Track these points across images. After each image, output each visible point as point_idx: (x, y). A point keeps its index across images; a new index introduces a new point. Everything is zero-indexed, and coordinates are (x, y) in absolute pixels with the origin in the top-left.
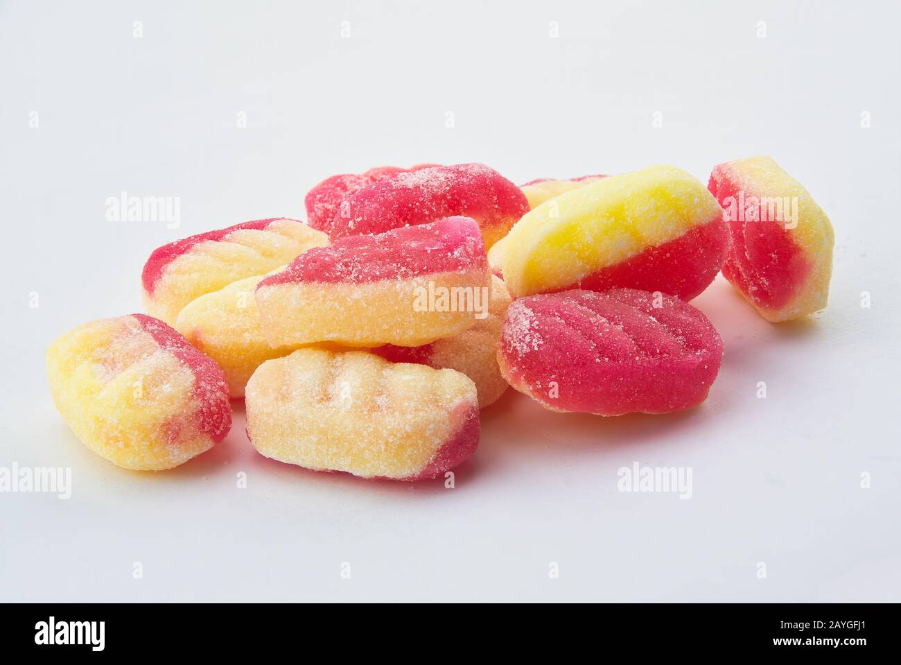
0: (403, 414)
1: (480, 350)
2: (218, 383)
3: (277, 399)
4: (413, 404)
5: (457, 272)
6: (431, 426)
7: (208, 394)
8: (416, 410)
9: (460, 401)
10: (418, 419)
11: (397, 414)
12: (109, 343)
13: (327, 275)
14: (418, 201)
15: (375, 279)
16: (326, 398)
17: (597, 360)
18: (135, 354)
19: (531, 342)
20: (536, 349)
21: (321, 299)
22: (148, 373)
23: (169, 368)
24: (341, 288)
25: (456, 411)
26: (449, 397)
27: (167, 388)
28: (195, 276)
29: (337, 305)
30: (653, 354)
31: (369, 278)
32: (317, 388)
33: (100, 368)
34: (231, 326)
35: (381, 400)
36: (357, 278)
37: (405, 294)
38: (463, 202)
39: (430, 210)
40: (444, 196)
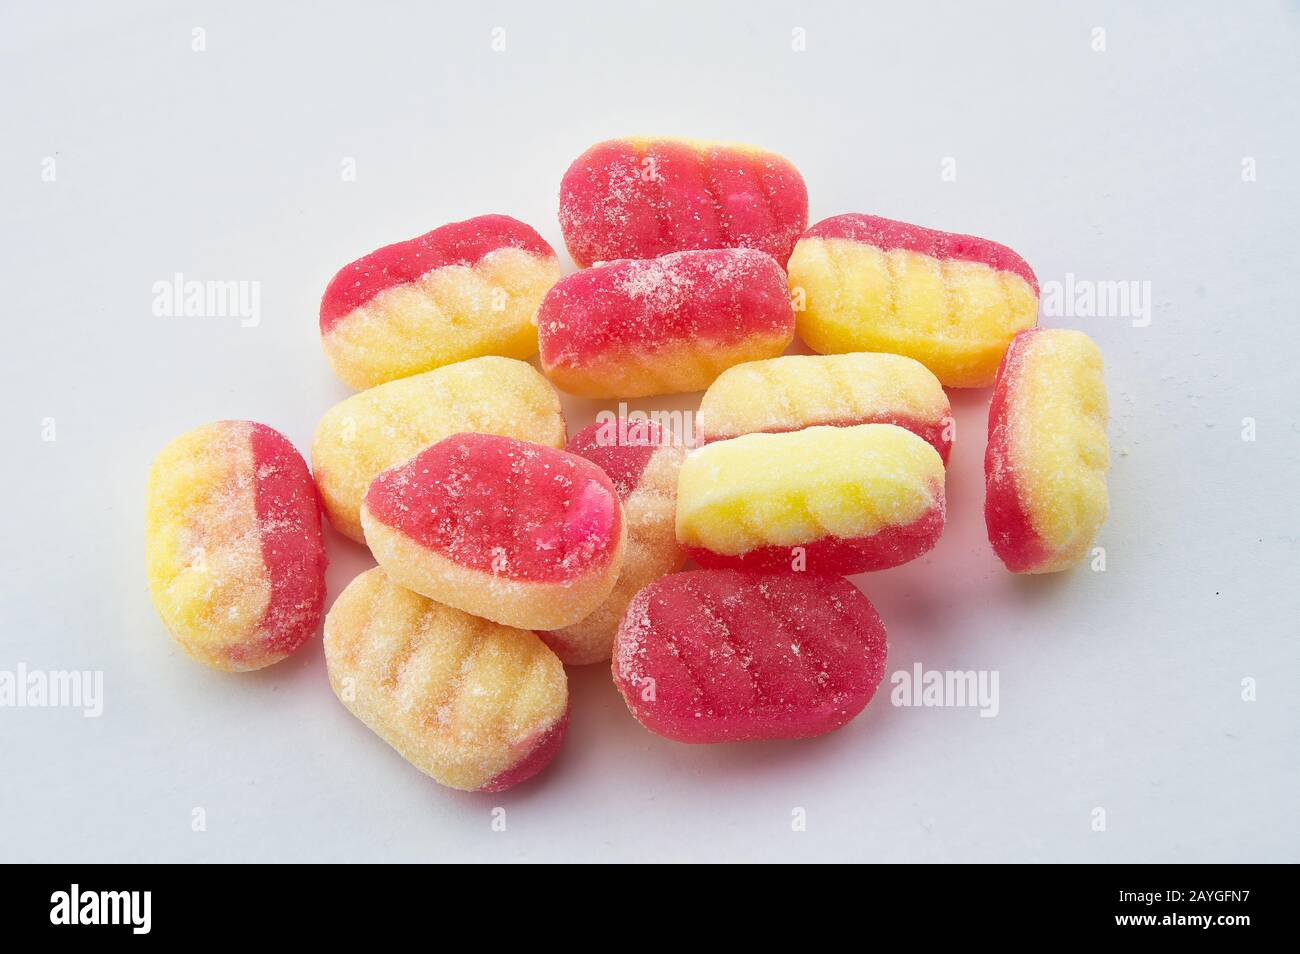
0: (457, 741)
1: (602, 618)
2: (297, 607)
3: (347, 656)
4: (470, 734)
5: (561, 586)
6: (485, 763)
7: (280, 624)
8: (472, 743)
9: (526, 736)
10: (471, 756)
11: (451, 740)
12: (204, 499)
13: (425, 539)
14: (634, 321)
15: (470, 565)
16: (393, 681)
17: (698, 715)
18: (225, 532)
19: (631, 673)
20: (634, 684)
21: (413, 563)
22: (219, 585)
23: (246, 579)
24: (435, 560)
25: (520, 746)
26: (516, 727)
27: (233, 612)
28: (361, 350)
29: (428, 574)
30: (775, 702)
31: (465, 564)
32: (386, 665)
33: (186, 535)
34: (356, 486)
35: (443, 713)
36: (455, 553)
37: (498, 595)
38: (694, 323)
39: (648, 333)
40: (670, 316)
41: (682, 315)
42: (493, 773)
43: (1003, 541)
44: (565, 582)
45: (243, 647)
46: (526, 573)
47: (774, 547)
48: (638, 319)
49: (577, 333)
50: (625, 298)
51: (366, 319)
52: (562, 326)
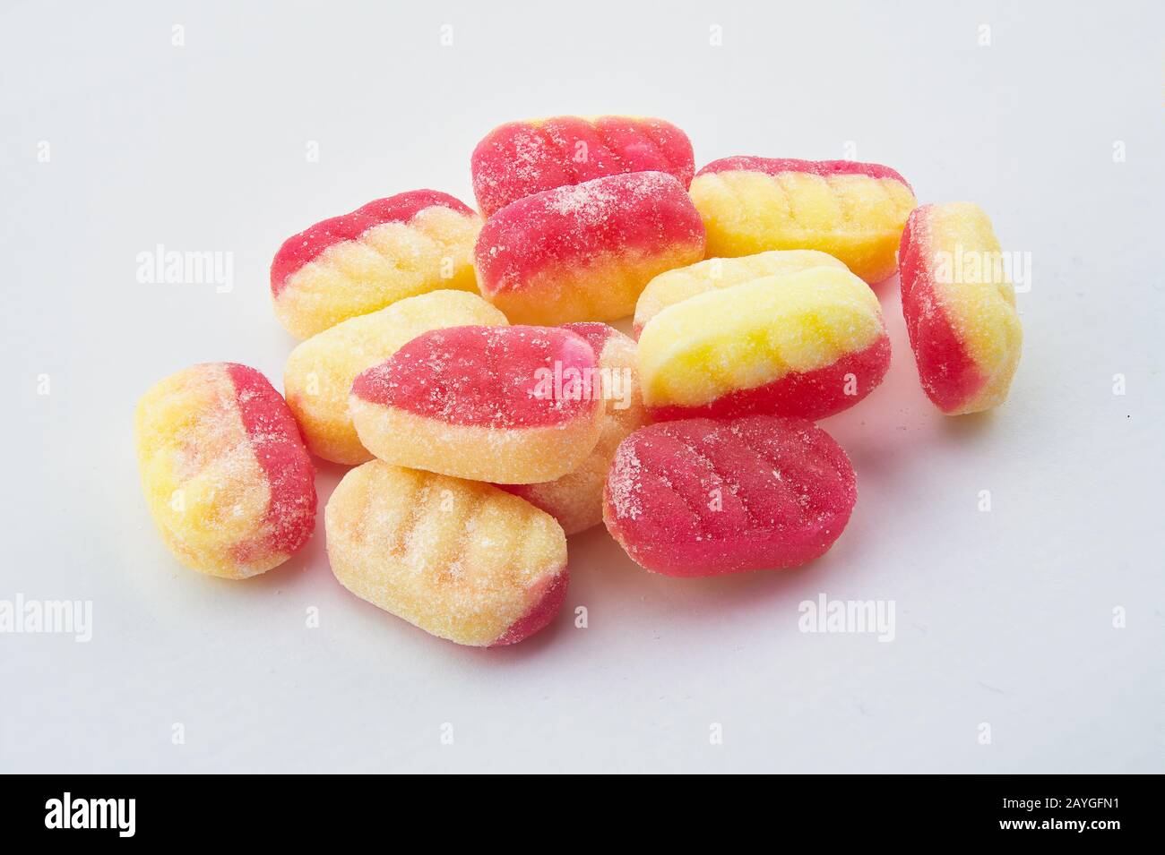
0: (474, 591)
1: (587, 479)
2: (297, 501)
3: (352, 537)
4: (485, 582)
5: (556, 428)
6: (503, 608)
7: (283, 518)
8: (488, 589)
9: (539, 578)
10: (488, 602)
11: (467, 590)
12: (195, 422)
13: (419, 407)
14: (569, 234)
15: (467, 422)
16: (401, 549)
17: (699, 539)
18: (218, 446)
19: (629, 508)
20: (634, 518)
21: (409, 433)
22: (221, 488)
23: (245, 480)
24: (431, 425)
25: (533, 589)
26: (528, 572)
27: (238, 511)
28: (317, 296)
29: (425, 441)
30: (767, 524)
31: (461, 422)
32: (392, 536)
33: (179, 456)
34: (333, 400)
35: (455, 569)
36: (449, 415)
37: (496, 446)
38: (622, 233)
39: (582, 244)
40: (600, 227)
41: (610, 225)
42: (509, 621)
43: (941, 374)
44: (560, 423)
45: (249, 544)
46: (522, 420)
47: (739, 393)
48: (573, 232)
49: (518, 251)
50: (557, 215)
51: (318, 270)
52: (502, 248)
